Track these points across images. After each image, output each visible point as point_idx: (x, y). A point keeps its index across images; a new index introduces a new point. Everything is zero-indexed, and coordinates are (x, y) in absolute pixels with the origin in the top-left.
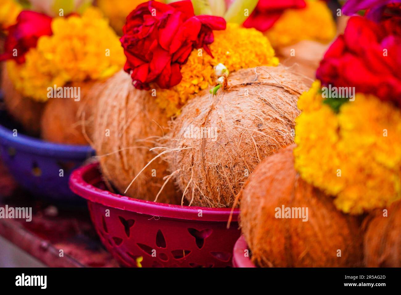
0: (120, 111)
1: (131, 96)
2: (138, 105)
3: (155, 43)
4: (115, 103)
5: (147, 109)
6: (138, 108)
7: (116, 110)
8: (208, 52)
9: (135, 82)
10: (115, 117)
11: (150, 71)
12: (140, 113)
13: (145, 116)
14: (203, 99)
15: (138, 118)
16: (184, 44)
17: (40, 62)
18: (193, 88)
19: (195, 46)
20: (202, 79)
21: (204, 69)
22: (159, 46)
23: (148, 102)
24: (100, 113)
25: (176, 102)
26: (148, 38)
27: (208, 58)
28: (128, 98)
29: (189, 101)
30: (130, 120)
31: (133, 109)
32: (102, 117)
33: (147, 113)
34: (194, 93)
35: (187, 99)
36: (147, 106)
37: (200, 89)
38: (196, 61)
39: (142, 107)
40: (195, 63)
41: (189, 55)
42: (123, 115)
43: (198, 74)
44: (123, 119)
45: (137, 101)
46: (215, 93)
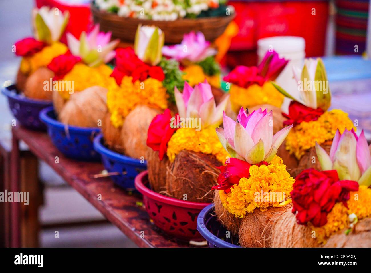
0: (288, 236)
1: (296, 227)
2: (300, 234)
3: (311, 199)
4: (285, 231)
5: (305, 237)
6: (300, 235)
7: (286, 235)
8: (346, 205)
9: (298, 221)
10: (285, 239)
11: (307, 216)
12: (301, 238)
13: (304, 241)
14: (340, 237)
15: (299, 242)
16: (330, 200)
17: (239, 194)
18: (334, 228)
19: (337, 201)
20: (340, 223)
21: (342, 217)
22: (314, 201)
23: (307, 232)
24: (275, 235)
25: (324, 235)
26: (308, 195)
27: (345, 209)
28: (294, 228)
29: (332, 236)
30: (294, 243)
31: (297, 236)
32: (276, 238)
33: (305, 239)
34: (335, 231)
35: (330, 234)
36: (305, 234)
37: (339, 229)
38: (338, 211)
39: (302, 235)
40: (336, 212)
41: (333, 207)
42: (290, 239)
43: (338, 220)
44: (290, 241)
45: (299, 231)
46: (347, 234)
